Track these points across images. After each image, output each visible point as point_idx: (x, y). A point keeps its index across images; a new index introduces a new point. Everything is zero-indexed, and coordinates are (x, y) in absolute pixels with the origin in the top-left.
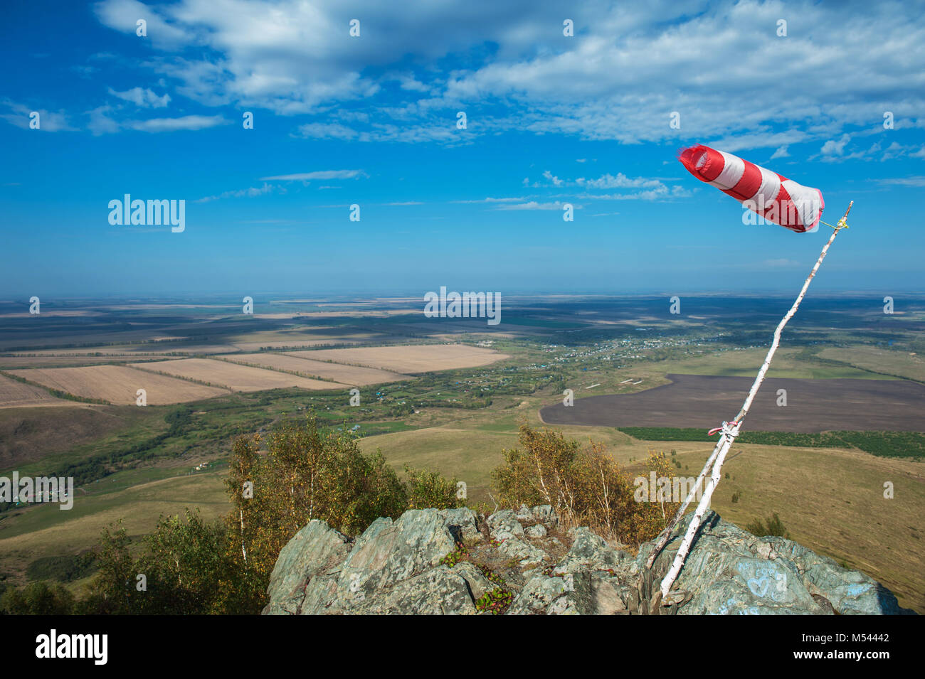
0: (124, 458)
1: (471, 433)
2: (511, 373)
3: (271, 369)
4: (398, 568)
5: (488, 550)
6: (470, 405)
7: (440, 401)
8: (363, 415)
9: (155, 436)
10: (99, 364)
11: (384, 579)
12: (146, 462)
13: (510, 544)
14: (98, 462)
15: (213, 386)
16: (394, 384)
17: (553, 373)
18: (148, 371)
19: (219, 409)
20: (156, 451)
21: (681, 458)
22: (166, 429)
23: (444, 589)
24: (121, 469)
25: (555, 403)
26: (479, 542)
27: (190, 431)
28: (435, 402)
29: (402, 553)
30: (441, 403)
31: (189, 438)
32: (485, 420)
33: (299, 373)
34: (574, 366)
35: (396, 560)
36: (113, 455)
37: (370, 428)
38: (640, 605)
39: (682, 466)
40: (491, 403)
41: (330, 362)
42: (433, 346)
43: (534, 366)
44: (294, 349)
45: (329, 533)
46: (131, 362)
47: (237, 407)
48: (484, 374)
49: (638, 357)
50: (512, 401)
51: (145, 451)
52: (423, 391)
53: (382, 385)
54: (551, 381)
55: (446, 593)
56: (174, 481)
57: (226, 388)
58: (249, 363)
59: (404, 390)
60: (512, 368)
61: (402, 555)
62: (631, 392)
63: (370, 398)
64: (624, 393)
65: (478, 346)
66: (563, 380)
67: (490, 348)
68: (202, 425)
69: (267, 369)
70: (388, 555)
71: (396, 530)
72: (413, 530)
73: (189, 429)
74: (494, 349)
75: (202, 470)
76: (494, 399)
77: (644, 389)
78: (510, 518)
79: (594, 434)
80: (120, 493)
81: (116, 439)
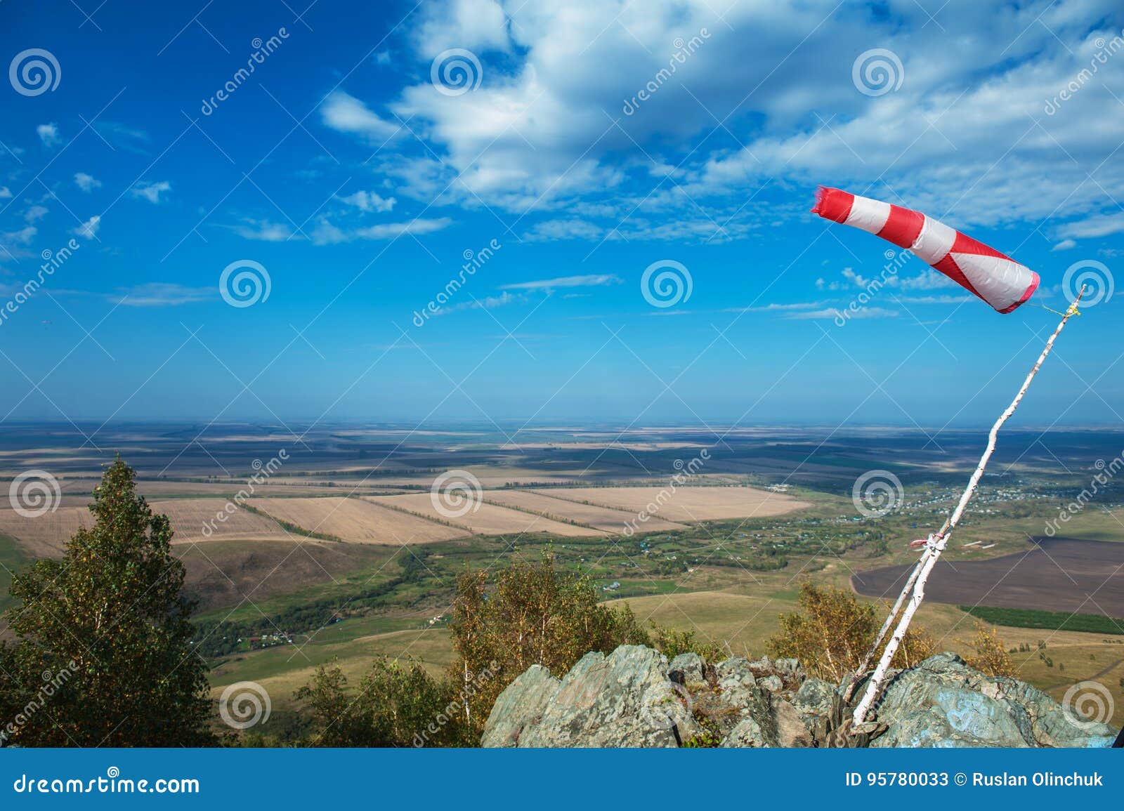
0: (353, 603)
1: (759, 601)
2: (813, 526)
3: (517, 509)
4: (607, 708)
5: (710, 698)
6: (759, 564)
7: (720, 558)
8: (623, 570)
9: (387, 581)
10: (332, 496)
11: (591, 719)
12: (376, 611)
13: (735, 692)
14: (325, 607)
15: (452, 526)
16: (662, 533)
17: (869, 529)
18: (382, 505)
19: (457, 553)
20: (387, 598)
21: (1053, 654)
22: (400, 574)
23: (647, 728)
24: (348, 616)
25: (872, 569)
26: (703, 690)
27: (424, 577)
28: (714, 558)
29: (612, 691)
30: (721, 561)
31: (423, 586)
32: (778, 586)
33: (550, 515)
34: (898, 520)
35: (605, 699)
36: (342, 600)
37: (633, 587)
38: (829, 734)
39: (1054, 664)
40: (786, 564)
41: (586, 503)
42: (713, 489)
43: (842, 518)
44: (545, 486)
45: (550, 680)
46: (365, 494)
47: (478, 552)
48: (777, 527)
49: (988, 511)
50: (814, 562)
51: (375, 597)
52: (698, 544)
53: (648, 534)
54: (867, 540)
55: (649, 732)
56: (404, 635)
57: (466, 529)
58: (493, 501)
59: (676, 542)
60: (815, 520)
61: (612, 694)
62: (980, 558)
63: (633, 550)
64: (969, 560)
65: (770, 491)
66: (883, 539)
67: (785, 493)
68: (439, 571)
69: (513, 508)
70: (598, 693)
71: (607, 666)
72: (626, 668)
73: (424, 574)
74: (790, 495)
75: (436, 624)
76: (790, 559)
77: (998, 556)
78: (741, 667)
79: (927, 612)
80: (347, 644)
81: (345, 581)
